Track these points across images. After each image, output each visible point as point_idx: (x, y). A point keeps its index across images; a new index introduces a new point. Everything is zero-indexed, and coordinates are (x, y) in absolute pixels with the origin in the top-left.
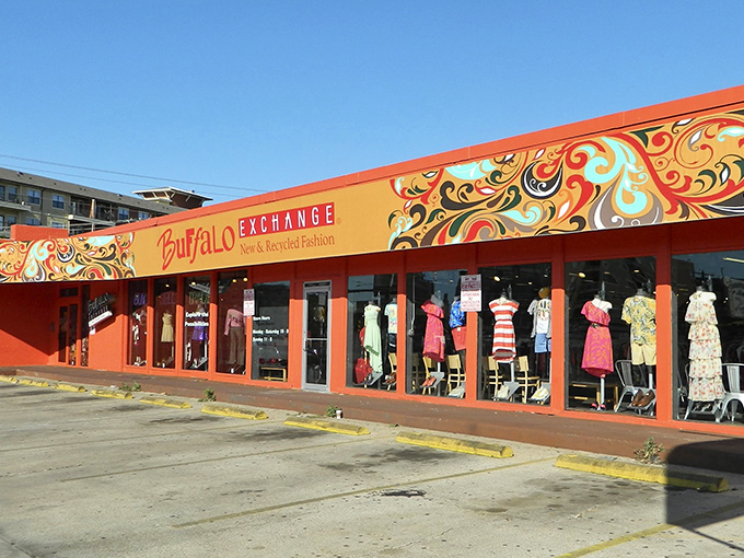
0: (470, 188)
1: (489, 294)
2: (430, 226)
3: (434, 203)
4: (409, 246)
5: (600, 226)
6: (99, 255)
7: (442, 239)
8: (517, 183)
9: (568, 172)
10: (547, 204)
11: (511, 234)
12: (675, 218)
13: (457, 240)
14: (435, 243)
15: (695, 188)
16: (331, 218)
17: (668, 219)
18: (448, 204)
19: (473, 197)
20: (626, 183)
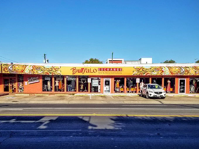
0: (147, 69)
1: (141, 81)
2: (140, 73)
3: (141, 70)
4: (136, 75)
5: (164, 75)
6: (48, 70)
7: (142, 74)
8: (154, 70)
9: (160, 69)
10: (157, 72)
11: (152, 75)
12: (172, 75)
13: (144, 75)
14: (141, 75)
15: (174, 72)
16: (122, 70)
17: (171, 75)
18: (143, 71)
19: (147, 70)
20: (167, 71)
